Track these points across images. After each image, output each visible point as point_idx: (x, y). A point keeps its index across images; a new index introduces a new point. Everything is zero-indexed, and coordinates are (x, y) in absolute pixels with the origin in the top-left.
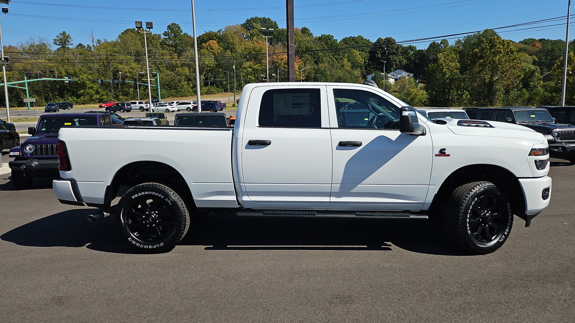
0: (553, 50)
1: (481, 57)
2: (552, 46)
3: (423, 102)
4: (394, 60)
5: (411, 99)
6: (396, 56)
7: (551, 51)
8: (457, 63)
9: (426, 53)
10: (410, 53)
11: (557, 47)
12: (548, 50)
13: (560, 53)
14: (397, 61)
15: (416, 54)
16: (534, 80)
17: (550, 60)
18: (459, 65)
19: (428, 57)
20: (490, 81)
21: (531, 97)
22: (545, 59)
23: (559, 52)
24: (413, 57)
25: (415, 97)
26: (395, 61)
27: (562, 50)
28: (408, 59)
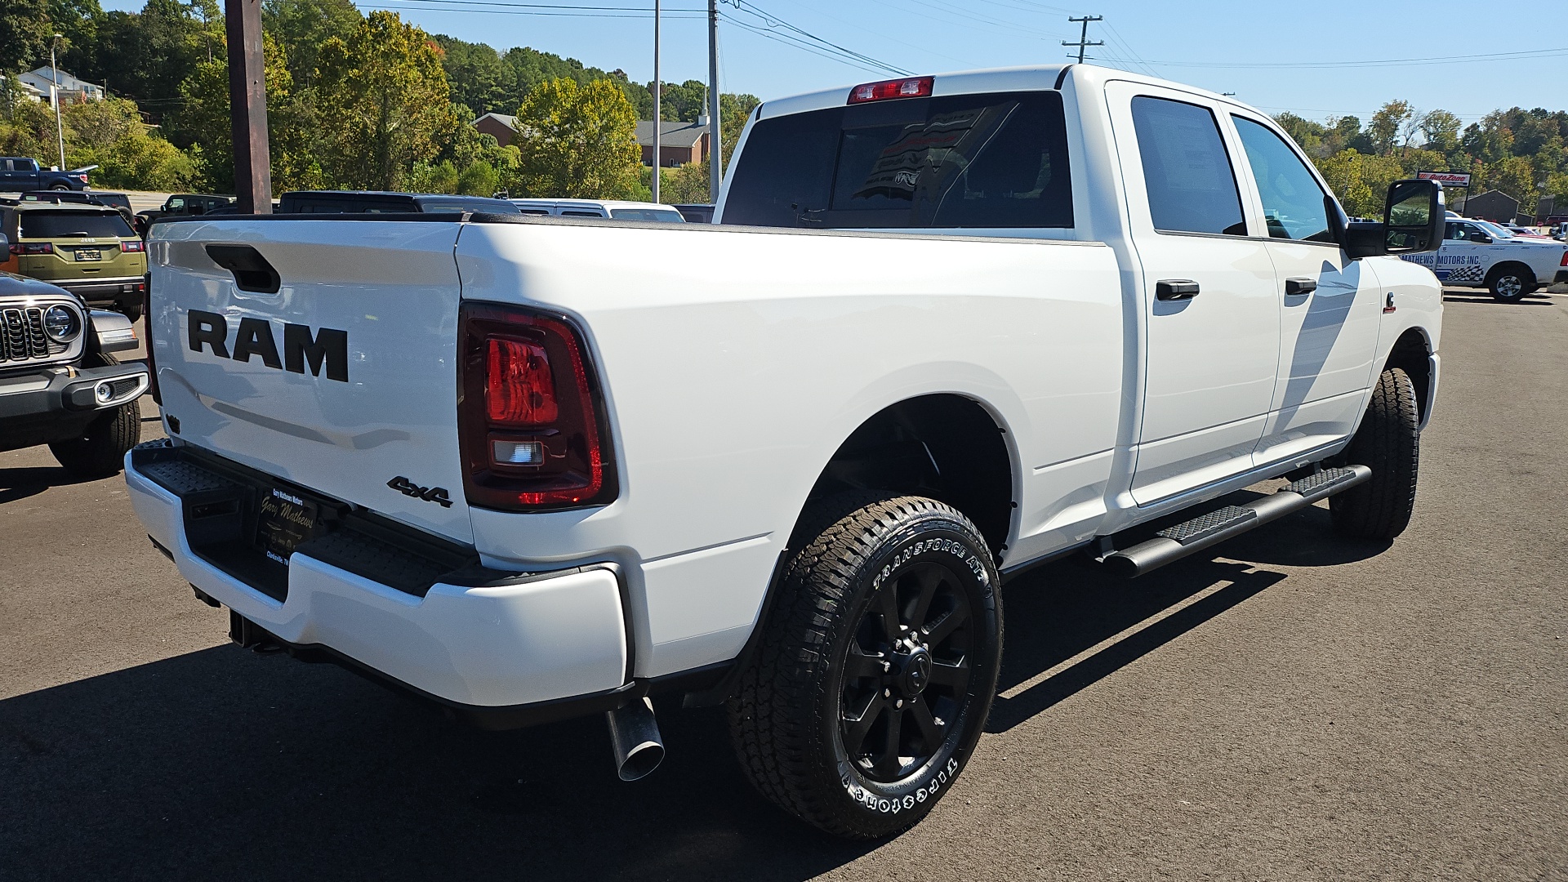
0: (472, 69)
1: (352, 63)
2: (469, 57)
3: (188, 177)
4: (23, 31)
5: (138, 168)
6: (31, 19)
7: (468, 71)
8: (283, 71)
9: (137, 24)
10: (77, 15)
11: (481, 63)
12: (462, 67)
13: (487, 79)
14: (37, 37)
15: (104, 22)
16: (463, 141)
17: (467, 91)
18: (288, 76)
19: (147, 38)
20: (378, 132)
21: (466, 183)
22: (456, 88)
23: (486, 76)
24: (90, 32)
25: (154, 162)
26: (29, 37)
27: (493, 71)
28: (76, 37)
